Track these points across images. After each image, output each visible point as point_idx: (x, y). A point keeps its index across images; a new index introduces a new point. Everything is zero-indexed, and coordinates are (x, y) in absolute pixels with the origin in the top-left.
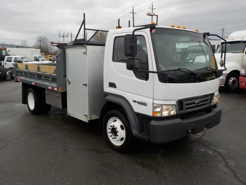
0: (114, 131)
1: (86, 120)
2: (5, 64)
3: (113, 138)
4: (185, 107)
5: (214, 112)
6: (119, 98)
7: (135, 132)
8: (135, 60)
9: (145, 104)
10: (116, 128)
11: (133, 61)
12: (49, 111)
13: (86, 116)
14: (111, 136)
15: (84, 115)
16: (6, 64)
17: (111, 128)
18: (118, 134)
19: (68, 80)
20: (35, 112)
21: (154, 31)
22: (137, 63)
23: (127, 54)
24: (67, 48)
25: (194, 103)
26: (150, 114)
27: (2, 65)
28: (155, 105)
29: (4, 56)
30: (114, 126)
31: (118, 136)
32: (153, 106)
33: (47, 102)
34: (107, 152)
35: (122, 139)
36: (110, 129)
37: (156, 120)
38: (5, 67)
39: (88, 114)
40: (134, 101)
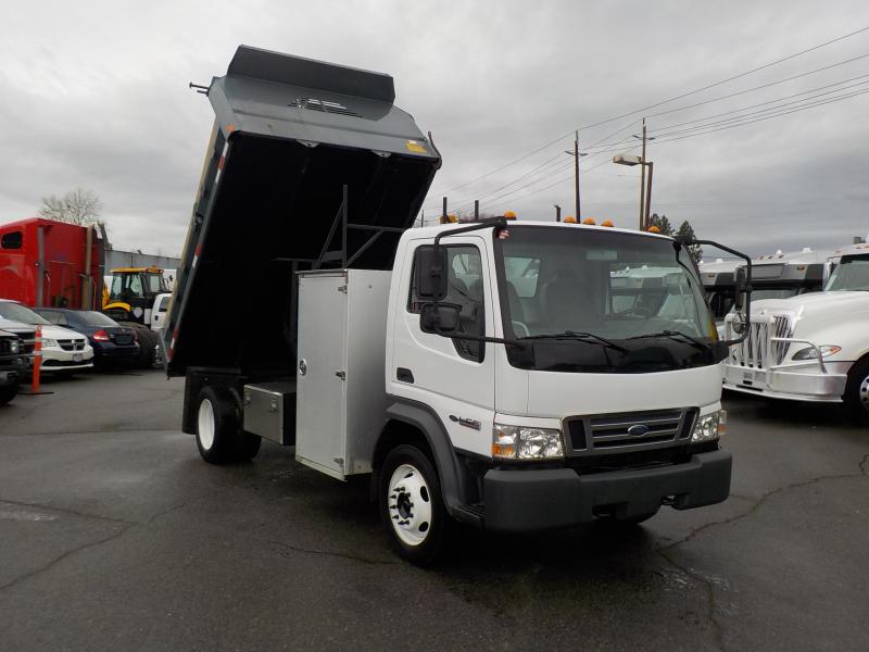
0: (404, 502)
1: (338, 473)
2: (153, 318)
3: (401, 523)
4: (590, 439)
5: (697, 461)
6: (418, 410)
7: (453, 502)
8: (440, 309)
9: (474, 425)
10: (409, 495)
11: (436, 311)
12: (254, 456)
13: (340, 462)
14: (397, 517)
15: (336, 460)
16: (157, 318)
17: (397, 494)
18: (412, 511)
19: (302, 362)
20: (214, 457)
21: (503, 235)
22: (446, 315)
23: (423, 292)
24: (304, 274)
25: (624, 430)
26: (486, 450)
27: (146, 322)
28: (499, 428)
29: (154, 295)
30: (403, 489)
31: (412, 516)
32: (495, 431)
33: (247, 427)
34: (384, 563)
35: (423, 527)
36: (394, 497)
37: (502, 469)
38: (153, 327)
39: (344, 458)
40: (451, 417)
